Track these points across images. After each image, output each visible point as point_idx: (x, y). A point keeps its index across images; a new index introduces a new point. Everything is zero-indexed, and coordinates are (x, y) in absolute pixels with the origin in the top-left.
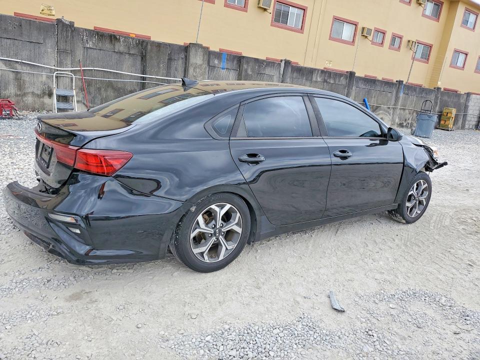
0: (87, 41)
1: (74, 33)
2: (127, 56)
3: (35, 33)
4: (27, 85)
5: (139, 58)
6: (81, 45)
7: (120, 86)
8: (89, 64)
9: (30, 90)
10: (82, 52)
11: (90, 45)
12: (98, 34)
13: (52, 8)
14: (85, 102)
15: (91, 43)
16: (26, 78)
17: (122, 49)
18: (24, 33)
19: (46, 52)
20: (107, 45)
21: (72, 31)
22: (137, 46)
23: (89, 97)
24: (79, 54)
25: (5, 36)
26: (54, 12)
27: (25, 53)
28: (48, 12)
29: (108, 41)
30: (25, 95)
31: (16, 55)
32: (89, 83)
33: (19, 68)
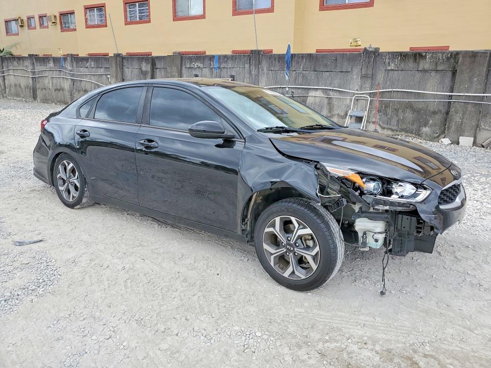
0: (389, 63)
1: (377, 59)
2: (433, 74)
3: (346, 64)
4: (335, 108)
5: (450, 74)
6: (383, 69)
7: (421, 106)
8: (389, 86)
9: (336, 112)
10: (383, 75)
11: (392, 66)
12: (401, 55)
13: (358, 40)
14: (381, 123)
15: (393, 65)
16: (335, 102)
17: (427, 66)
18: (338, 65)
19: (352, 78)
20: (411, 64)
21: (376, 57)
22: (448, 60)
23: (385, 119)
24: (380, 76)
25: (325, 70)
26: (359, 43)
27: (336, 82)
28: (355, 44)
29: (411, 60)
30: (332, 116)
31: (330, 85)
32: (387, 105)
33: (332, 95)
